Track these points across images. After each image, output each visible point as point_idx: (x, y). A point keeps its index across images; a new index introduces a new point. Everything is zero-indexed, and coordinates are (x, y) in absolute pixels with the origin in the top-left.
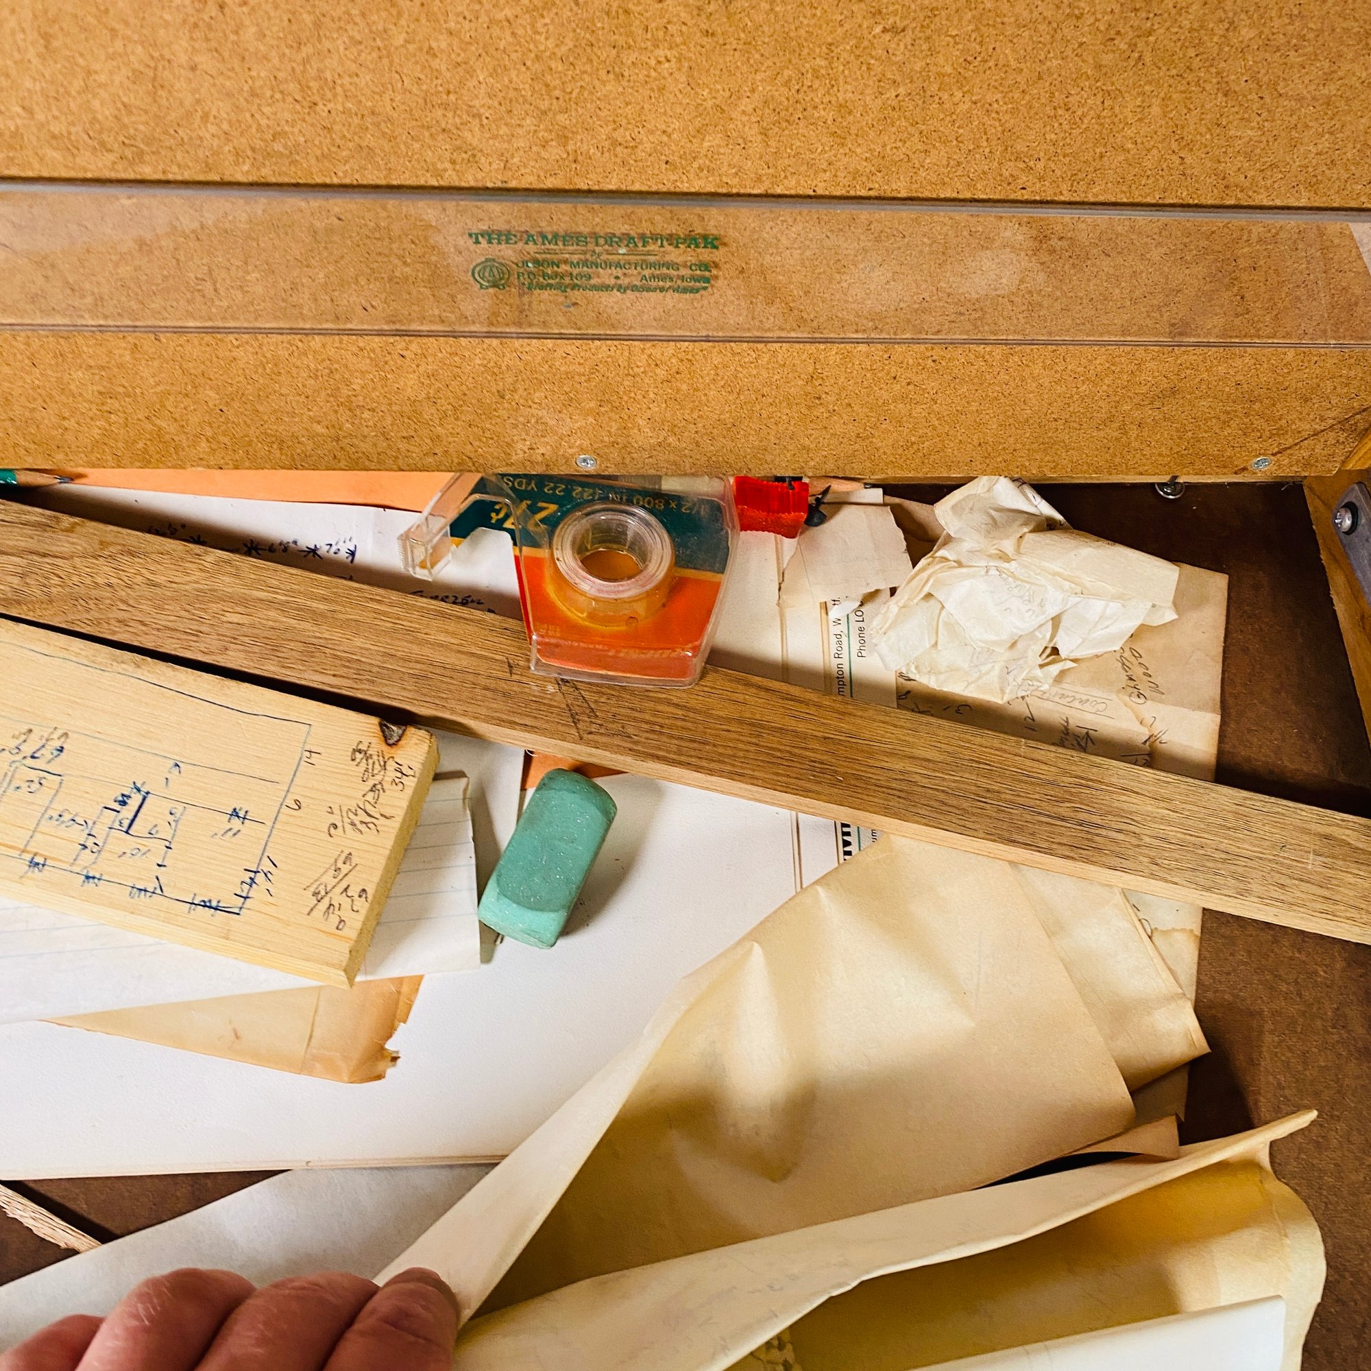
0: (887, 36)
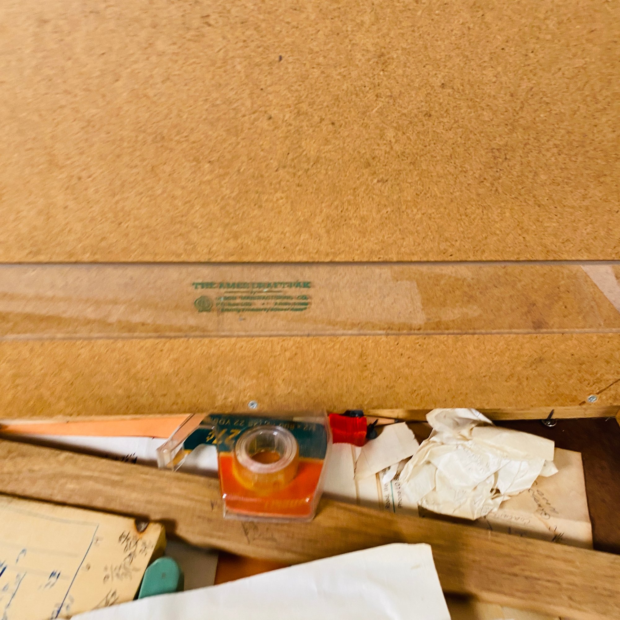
0: (380, 184)
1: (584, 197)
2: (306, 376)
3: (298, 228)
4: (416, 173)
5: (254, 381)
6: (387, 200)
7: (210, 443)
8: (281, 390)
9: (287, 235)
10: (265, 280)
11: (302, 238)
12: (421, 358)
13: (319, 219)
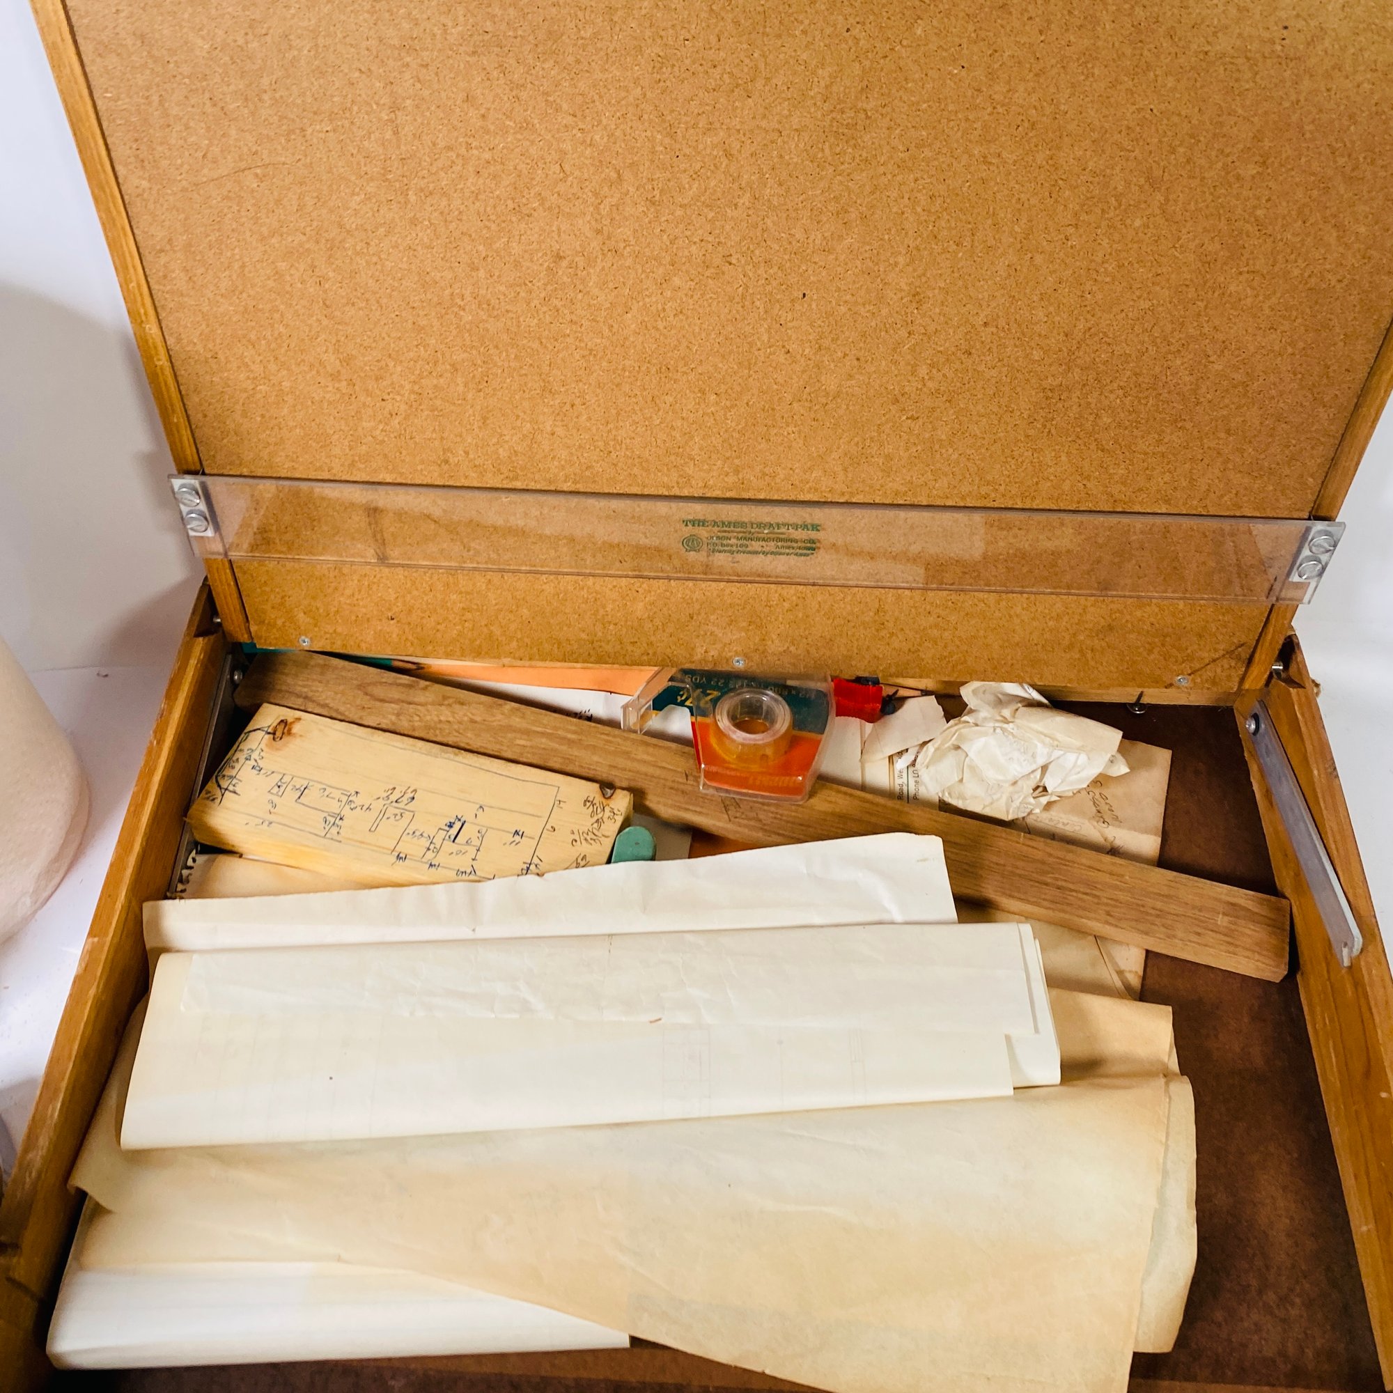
0: (909, 421)
1: (1159, 442)
2: (807, 632)
3: (809, 464)
4: (952, 411)
5: (743, 634)
6: (918, 438)
7: (682, 704)
8: (775, 646)
9: (797, 471)
10: (767, 519)
11: (814, 475)
12: (953, 618)
13: (835, 455)
